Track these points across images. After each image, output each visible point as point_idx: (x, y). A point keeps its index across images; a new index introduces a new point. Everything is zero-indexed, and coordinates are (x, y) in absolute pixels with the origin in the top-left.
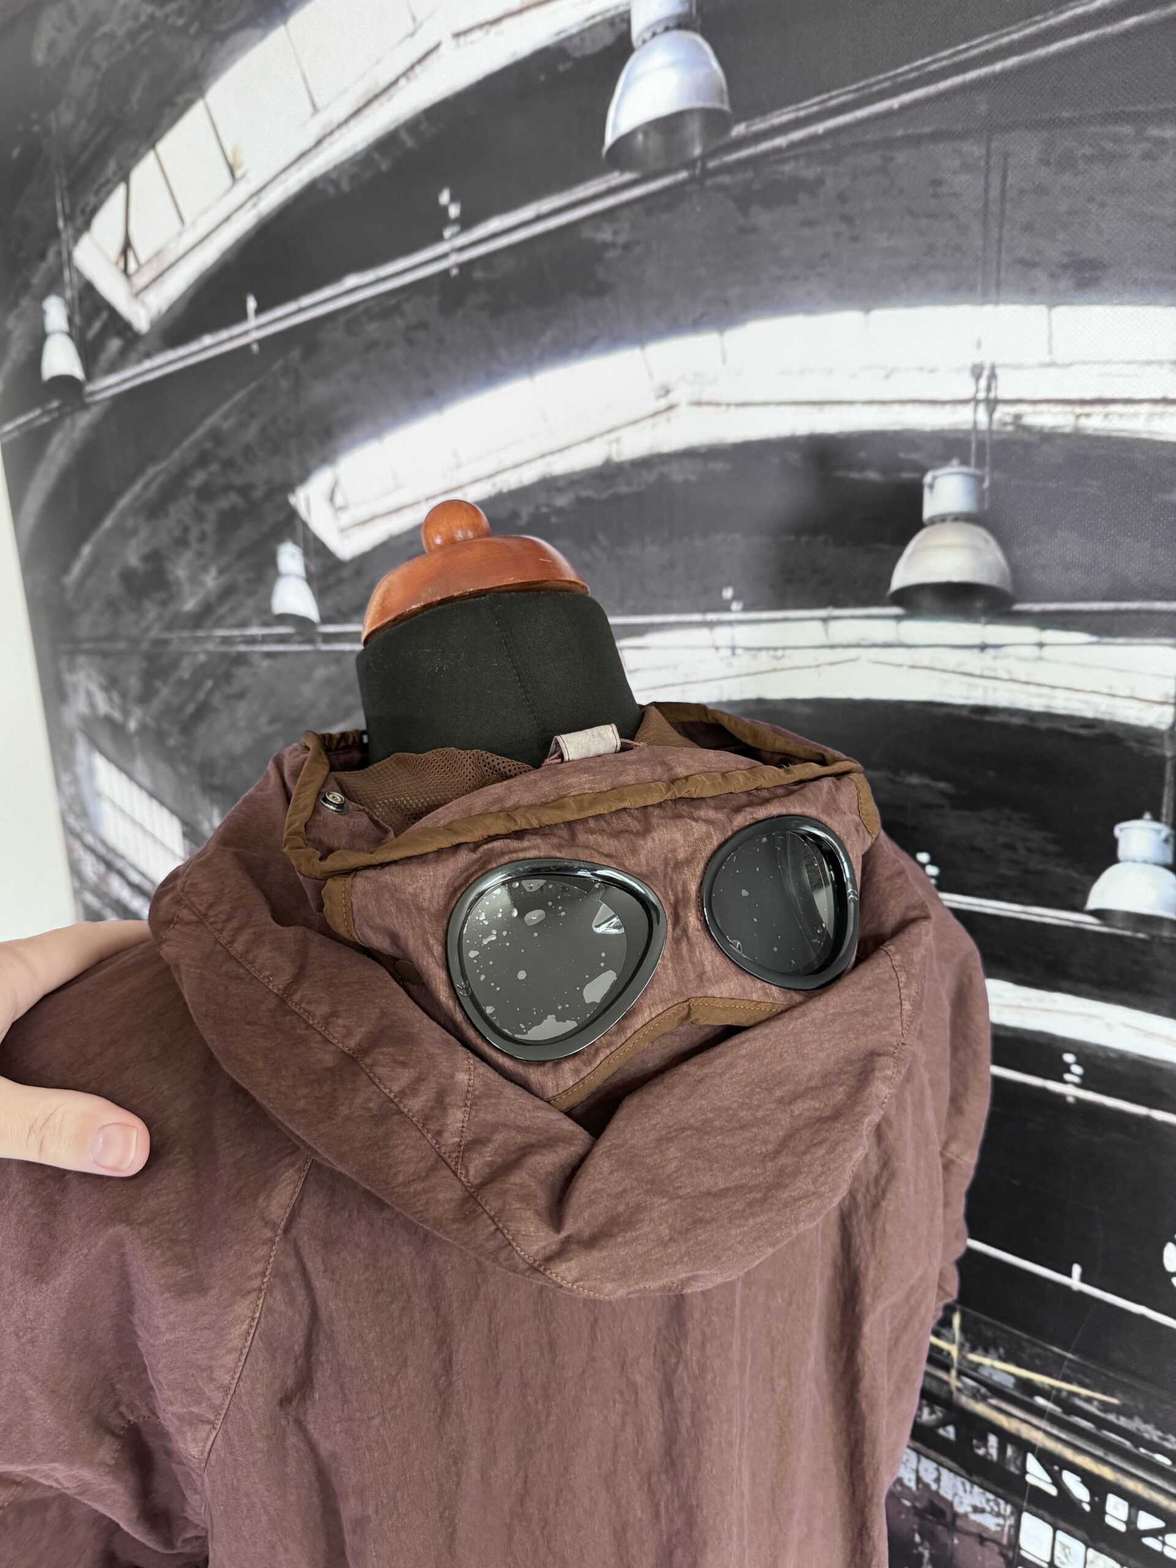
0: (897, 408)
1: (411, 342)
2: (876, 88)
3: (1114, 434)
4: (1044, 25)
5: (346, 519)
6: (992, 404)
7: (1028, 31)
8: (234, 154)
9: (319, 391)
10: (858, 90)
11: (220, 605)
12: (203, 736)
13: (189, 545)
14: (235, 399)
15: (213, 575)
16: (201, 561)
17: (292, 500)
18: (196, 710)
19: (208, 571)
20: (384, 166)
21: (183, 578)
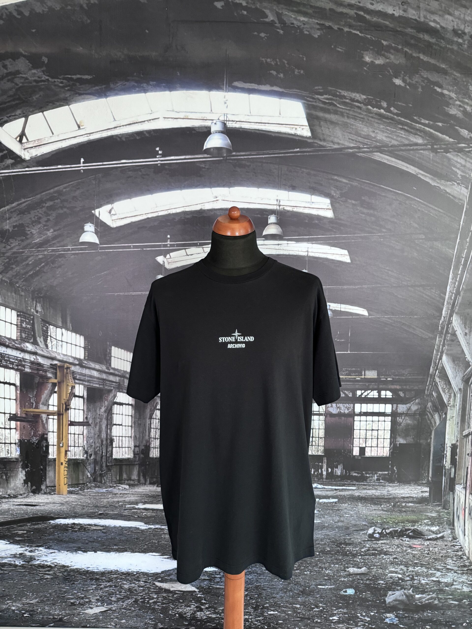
0: (264, 205)
2: (260, 153)
3: (298, 211)
4: (288, 151)
6: (280, 206)
8: (80, 123)
9: (108, 186)
10: (256, 153)
11: (53, 240)
12: (36, 281)
13: (40, 223)
14: (70, 183)
15: (51, 231)
16: (45, 228)
17: (93, 212)
18: (33, 273)
19: (49, 231)
20: (138, 138)
21: (35, 233)
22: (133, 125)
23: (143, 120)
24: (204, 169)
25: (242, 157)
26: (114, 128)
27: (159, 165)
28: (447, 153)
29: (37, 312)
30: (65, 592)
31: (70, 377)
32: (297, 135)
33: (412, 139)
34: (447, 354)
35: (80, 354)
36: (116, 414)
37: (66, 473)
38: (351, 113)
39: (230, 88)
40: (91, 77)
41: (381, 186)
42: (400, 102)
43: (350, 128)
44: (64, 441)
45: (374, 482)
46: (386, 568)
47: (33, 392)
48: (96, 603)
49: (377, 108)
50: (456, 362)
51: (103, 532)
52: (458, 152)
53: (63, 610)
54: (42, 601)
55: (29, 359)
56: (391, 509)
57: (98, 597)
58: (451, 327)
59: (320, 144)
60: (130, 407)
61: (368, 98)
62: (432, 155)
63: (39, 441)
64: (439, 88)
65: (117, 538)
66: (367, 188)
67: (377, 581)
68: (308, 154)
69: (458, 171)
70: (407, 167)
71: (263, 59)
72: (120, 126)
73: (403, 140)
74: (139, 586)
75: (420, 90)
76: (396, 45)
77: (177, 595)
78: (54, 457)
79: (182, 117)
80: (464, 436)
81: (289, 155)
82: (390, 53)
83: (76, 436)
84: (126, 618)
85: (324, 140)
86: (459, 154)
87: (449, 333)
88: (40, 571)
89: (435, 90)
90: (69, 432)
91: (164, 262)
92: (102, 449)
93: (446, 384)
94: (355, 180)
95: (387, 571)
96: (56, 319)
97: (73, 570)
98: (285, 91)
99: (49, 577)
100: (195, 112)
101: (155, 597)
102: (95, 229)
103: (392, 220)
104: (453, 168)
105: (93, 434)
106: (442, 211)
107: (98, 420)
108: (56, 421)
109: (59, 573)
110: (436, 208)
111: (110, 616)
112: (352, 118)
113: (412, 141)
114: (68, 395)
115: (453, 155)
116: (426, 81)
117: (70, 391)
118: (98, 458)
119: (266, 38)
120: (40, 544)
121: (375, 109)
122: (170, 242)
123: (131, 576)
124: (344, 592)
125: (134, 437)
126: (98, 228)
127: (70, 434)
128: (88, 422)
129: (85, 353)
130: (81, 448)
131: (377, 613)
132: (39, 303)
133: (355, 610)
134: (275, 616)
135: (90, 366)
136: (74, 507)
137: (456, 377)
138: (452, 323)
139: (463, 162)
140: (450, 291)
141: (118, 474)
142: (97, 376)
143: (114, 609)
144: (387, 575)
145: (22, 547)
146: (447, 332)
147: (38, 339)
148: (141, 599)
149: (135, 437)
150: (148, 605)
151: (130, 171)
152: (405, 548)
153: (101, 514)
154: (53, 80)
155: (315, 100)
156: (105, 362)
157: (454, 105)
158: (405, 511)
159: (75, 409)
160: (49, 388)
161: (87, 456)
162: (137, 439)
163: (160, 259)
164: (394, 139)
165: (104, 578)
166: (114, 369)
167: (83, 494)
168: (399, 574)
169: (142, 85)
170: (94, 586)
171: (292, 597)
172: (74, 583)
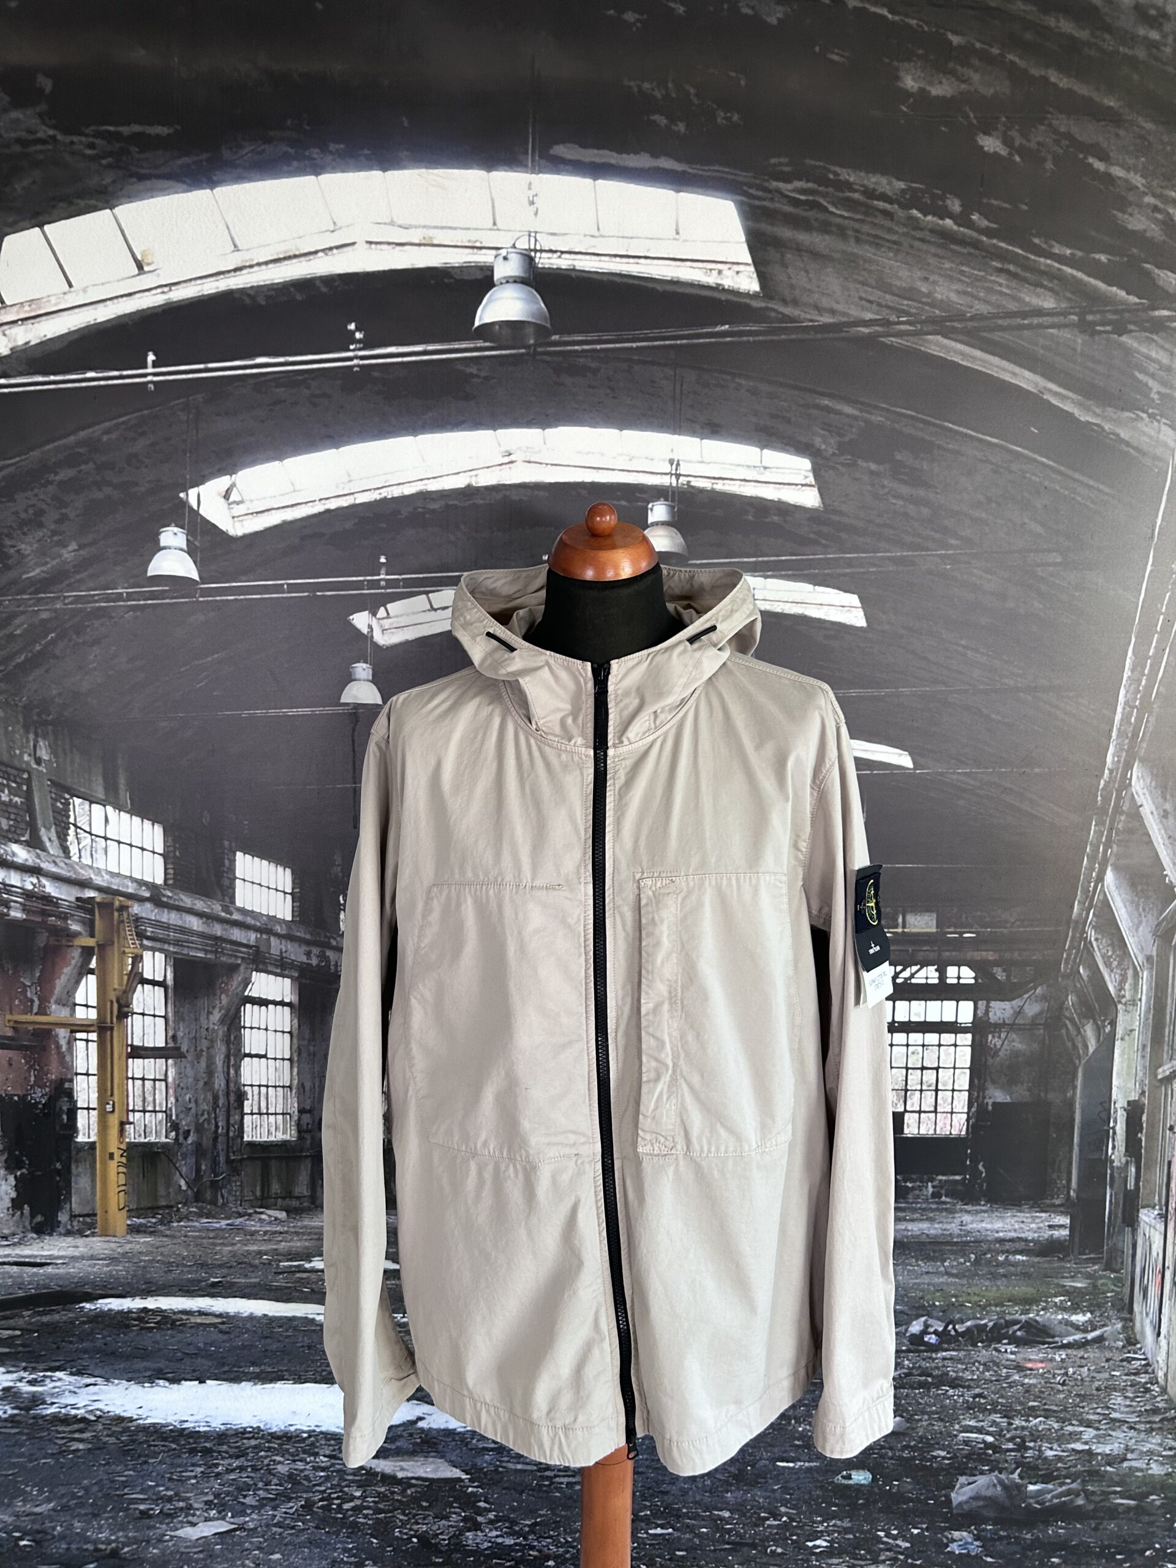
0: (636, 474)
2: (624, 337)
3: (727, 492)
4: (694, 331)
5: (238, 510)
6: (678, 476)
7: (689, 332)
8: (142, 256)
9: (222, 425)
10: (615, 335)
11: (77, 572)
12: (34, 680)
13: (41, 525)
14: (121, 420)
15: (70, 548)
16: (55, 538)
17: (182, 495)
18: (27, 659)
19: (65, 546)
20: (299, 297)
21: (27, 552)
22: (286, 262)
23: (313, 250)
24: (475, 380)
25: (576, 348)
26: (236, 270)
27: (356, 369)
28: (1120, 335)
29: (38, 761)
30: (125, 1485)
31: (129, 933)
32: (724, 289)
33: (1027, 299)
34: (1117, 868)
35: (154, 871)
36: (251, 1028)
37: (122, 1179)
38: (866, 228)
39: (543, 162)
40: (171, 131)
41: (946, 424)
42: (996, 199)
43: (864, 269)
44: (116, 1098)
45: (926, 1201)
46: (954, 1419)
47: (32, 971)
48: (206, 1511)
49: (934, 215)
50: (1139, 888)
51: (221, 1332)
52: (1152, 333)
53: (119, 1530)
54: (65, 1508)
55: (19, 885)
56: (969, 1270)
57: (211, 1497)
58: (1129, 796)
59: (781, 313)
60: (287, 1009)
61: (910, 188)
62: (1079, 340)
63: (49, 1099)
64: (1101, 160)
65: (257, 1347)
66: (908, 430)
67: (928, 1452)
68: (751, 339)
69: (1151, 383)
70: (1014, 374)
71: (632, 83)
72: (251, 266)
73: (1004, 302)
74: (316, 1469)
75: (1049, 165)
76: (986, 47)
77: (413, 1490)
78: (91, 1140)
79: (417, 241)
80: (1161, 1080)
81: (701, 341)
82: (970, 66)
83: (148, 1084)
84: (283, 1548)
85: (795, 303)
86: (1155, 337)
87: (1122, 813)
88: (60, 1433)
89: (1090, 165)
90: (130, 1075)
91: (370, 627)
92: (215, 1118)
93: (1112, 945)
94: (876, 407)
95: (957, 1427)
96: (90, 780)
97: (145, 1429)
98: (690, 170)
99: (81, 1446)
100: (451, 228)
101: (358, 1494)
102: (188, 540)
103: (977, 513)
104: (1137, 374)
105: (191, 1080)
106: (1107, 490)
107: (204, 1044)
108: (93, 1047)
109: (108, 1436)
110: (1091, 483)
111: (240, 1544)
112: (871, 243)
113: (1028, 304)
114: (126, 977)
115: (1136, 338)
116: (1065, 143)
117: (130, 967)
118: (207, 1142)
119: (639, 24)
120: (57, 1364)
121: (929, 218)
122: (387, 574)
123: (295, 1442)
124: (843, 1477)
125: (298, 1088)
126: (196, 539)
127: (133, 1078)
128: (178, 1049)
129: (166, 869)
130: (160, 1115)
131: (927, 1529)
132: (44, 738)
133: (873, 1522)
134: (668, 1540)
135: (181, 904)
136: (145, 1267)
137: (1137, 930)
138: (1130, 785)
139: (1163, 357)
140: (1126, 703)
141: (259, 1183)
142: (200, 929)
143: (251, 1525)
144: (956, 1436)
145: (8, 1372)
146: (1118, 809)
147: (43, 831)
148: (321, 1500)
149: (302, 1086)
150: (340, 1516)
151: (277, 387)
152: (1005, 1371)
153: (214, 1285)
154: (68, 139)
155: (770, 196)
156: (219, 892)
157: (1140, 206)
158: (1005, 1276)
159: (143, 1014)
160: (73, 962)
161: (177, 1135)
162: (308, 1093)
163: (361, 620)
164: (979, 299)
165: (225, 1448)
166: (242, 911)
167: (168, 1232)
168: (988, 1433)
169: (307, 153)
170: (199, 1470)
171: (711, 1493)
172: (146, 1462)
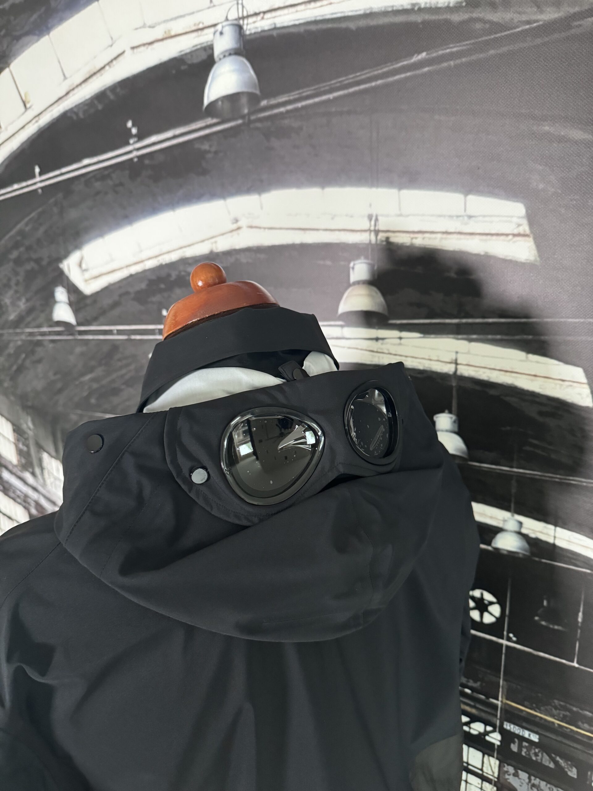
0: (337, 233)
1: (116, 192)
2: (322, 89)
3: (427, 247)
4: (391, 67)
5: (87, 275)
6: (377, 232)
7: (385, 70)
8: (26, 97)
9: (73, 214)
10: (315, 89)
11: (28, 317)
12: (21, 381)
13: (11, 287)
14: (31, 216)
15: (23, 302)
16: (17, 295)
17: (61, 265)
19: (21, 300)
20: (101, 107)
23: (102, 65)
24: (209, 156)
25: (282, 109)
26: (67, 93)
27: (136, 160)
29: (30, 428)
32: (420, 9)
68: (452, 63)
79: (160, 37)
96: (49, 443)
100: (181, 17)
102: (68, 297)
126: (71, 296)
132: (29, 415)
147: (36, 469)
